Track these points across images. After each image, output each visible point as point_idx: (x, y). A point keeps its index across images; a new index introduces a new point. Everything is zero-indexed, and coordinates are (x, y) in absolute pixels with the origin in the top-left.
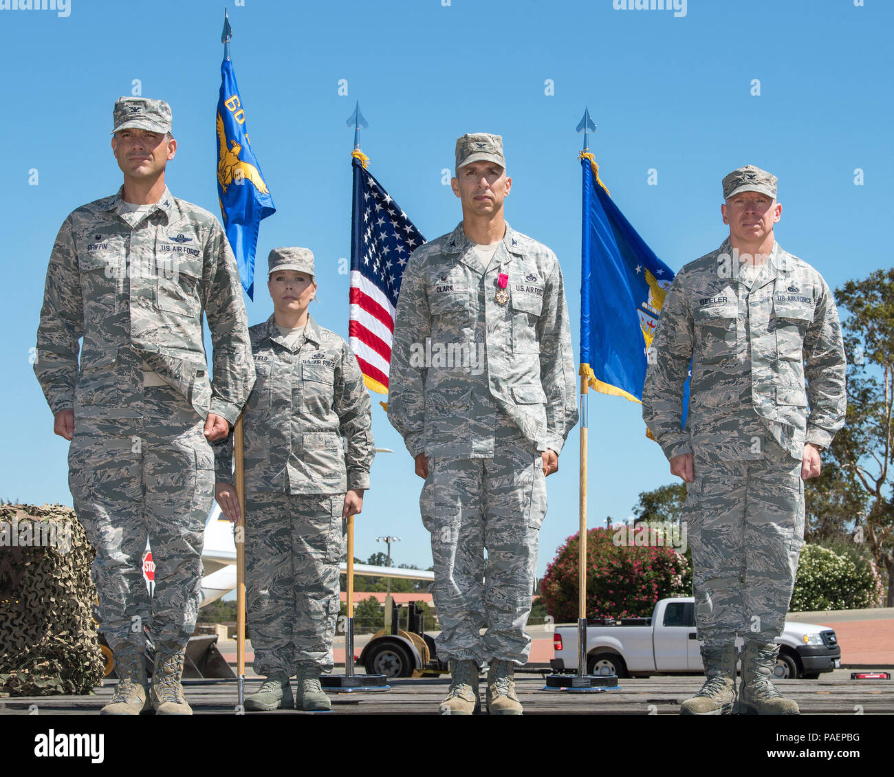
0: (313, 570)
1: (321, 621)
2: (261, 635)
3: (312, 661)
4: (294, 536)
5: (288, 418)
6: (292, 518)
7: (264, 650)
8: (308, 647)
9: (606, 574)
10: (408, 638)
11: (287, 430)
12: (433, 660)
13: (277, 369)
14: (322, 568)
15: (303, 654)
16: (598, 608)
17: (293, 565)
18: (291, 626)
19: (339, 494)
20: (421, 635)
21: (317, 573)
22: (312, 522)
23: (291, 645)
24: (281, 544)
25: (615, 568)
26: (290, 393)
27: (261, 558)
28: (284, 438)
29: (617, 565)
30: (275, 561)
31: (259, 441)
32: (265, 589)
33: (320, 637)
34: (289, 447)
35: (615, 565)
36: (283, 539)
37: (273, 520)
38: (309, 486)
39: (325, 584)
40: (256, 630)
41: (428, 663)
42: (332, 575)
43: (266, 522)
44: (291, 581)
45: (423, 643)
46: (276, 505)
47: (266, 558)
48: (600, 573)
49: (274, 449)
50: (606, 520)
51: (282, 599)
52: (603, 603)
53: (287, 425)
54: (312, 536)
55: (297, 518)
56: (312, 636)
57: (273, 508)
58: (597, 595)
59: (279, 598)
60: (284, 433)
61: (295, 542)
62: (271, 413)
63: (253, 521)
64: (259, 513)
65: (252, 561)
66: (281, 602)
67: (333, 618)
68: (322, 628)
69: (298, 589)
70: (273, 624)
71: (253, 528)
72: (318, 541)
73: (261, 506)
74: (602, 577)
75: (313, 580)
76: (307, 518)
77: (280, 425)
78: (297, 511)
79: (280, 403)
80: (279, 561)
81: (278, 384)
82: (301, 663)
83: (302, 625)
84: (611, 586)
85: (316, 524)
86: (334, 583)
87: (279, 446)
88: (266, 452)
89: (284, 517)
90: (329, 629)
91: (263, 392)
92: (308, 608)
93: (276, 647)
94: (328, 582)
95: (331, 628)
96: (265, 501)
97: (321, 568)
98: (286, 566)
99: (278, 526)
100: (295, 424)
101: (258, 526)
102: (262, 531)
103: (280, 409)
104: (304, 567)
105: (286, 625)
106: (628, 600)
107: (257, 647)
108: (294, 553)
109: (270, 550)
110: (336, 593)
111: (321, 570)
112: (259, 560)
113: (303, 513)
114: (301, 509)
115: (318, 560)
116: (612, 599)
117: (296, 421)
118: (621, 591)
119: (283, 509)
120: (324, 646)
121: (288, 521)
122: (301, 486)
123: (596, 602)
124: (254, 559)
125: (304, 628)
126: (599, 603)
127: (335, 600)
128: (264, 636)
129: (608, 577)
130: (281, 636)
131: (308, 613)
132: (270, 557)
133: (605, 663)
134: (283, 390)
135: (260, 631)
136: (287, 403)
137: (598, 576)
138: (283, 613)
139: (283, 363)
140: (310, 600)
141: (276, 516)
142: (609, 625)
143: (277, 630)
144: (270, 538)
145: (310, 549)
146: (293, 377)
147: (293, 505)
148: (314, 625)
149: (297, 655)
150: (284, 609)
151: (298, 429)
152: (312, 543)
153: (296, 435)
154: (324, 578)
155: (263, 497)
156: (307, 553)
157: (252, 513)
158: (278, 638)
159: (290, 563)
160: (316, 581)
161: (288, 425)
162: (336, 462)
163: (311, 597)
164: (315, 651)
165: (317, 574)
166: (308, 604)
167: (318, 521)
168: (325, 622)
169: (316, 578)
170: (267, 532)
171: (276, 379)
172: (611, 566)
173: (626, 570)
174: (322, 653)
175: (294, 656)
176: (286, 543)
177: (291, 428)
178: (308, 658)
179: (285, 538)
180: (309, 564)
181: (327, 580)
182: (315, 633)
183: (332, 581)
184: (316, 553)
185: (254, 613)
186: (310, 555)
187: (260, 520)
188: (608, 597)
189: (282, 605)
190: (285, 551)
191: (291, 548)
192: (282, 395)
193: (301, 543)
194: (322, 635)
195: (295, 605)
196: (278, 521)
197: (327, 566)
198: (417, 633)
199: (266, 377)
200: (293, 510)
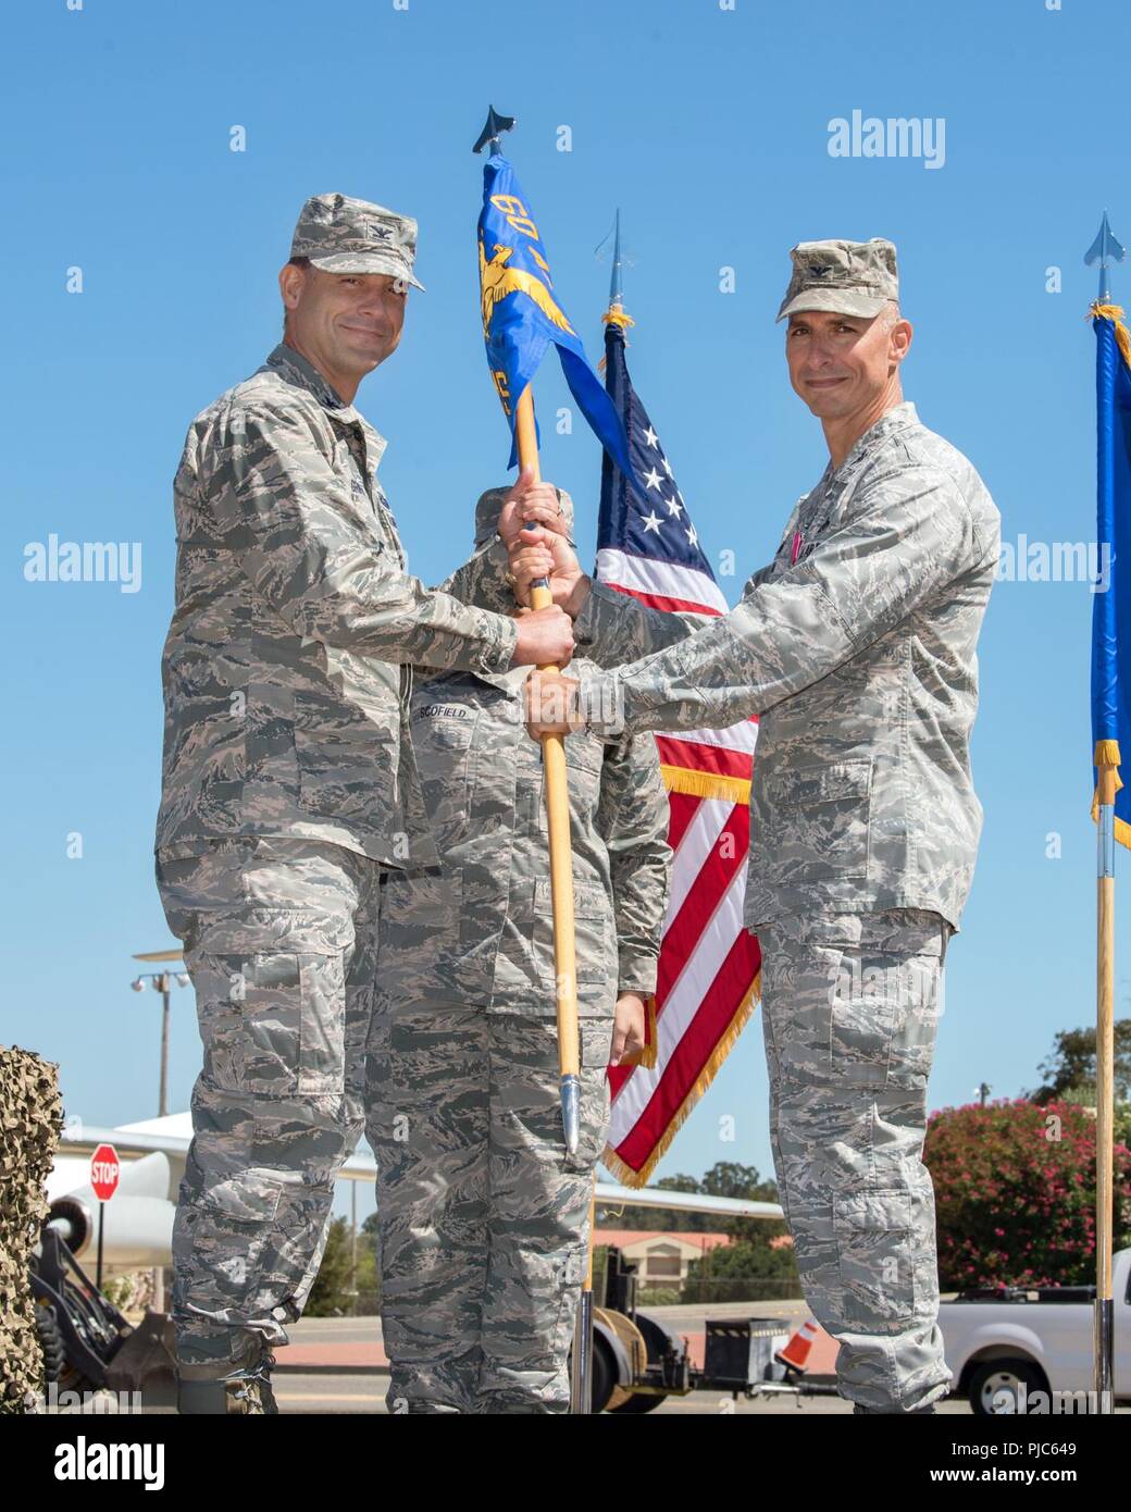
0: (535, 1186)
1: (547, 1300)
2: (410, 1329)
3: (522, 1391)
4: (496, 1109)
5: (508, 841)
6: (494, 1070)
7: (415, 1362)
8: (515, 1359)
9: (992, 1193)
10: (605, 1322)
11: (502, 867)
12: (654, 1367)
13: (486, 737)
14: (558, 1181)
15: (502, 1375)
16: (974, 1264)
17: (488, 1174)
18: (478, 1310)
19: (600, 1019)
20: (630, 1316)
21: (544, 1192)
22: (539, 1078)
23: (477, 1354)
24: (467, 1125)
25: (1007, 1182)
26: (513, 788)
27: (421, 1155)
28: (494, 884)
29: (1012, 1175)
30: (452, 1162)
31: (435, 889)
32: (425, 1225)
33: (544, 1339)
34: (503, 906)
35: (1008, 1176)
36: (471, 1115)
37: (451, 1073)
38: (530, 999)
39: (560, 1218)
40: (398, 1317)
41: (643, 1372)
42: (576, 1198)
43: (435, 1077)
44: (481, 1208)
45: (633, 1333)
46: (461, 1038)
47: (433, 1156)
48: (978, 1189)
49: (469, 908)
50: (977, 1091)
51: (462, 1249)
52: (984, 1255)
53: (504, 857)
54: (536, 1109)
55: (506, 1069)
56: (524, 1336)
57: (452, 1046)
58: (971, 1238)
59: (455, 1246)
60: (496, 874)
61: (497, 1122)
62: (470, 831)
63: (406, 1072)
64: (422, 1056)
65: (398, 1160)
66: (459, 1255)
67: (573, 1296)
68: (550, 1316)
69: (499, 1226)
70: (439, 1305)
71: (405, 1089)
72: (549, 1122)
73: (428, 1041)
74: (981, 1201)
75: (535, 1208)
76: (527, 1069)
77: (489, 857)
78: (506, 1054)
79: (488, 811)
80: (459, 1163)
81: (487, 768)
82: (498, 1396)
83: (505, 1309)
84: (1001, 1221)
85: (547, 1082)
86: (580, 1217)
87: (483, 901)
88: (450, 912)
89: (476, 1067)
90: (565, 1320)
91: (452, 784)
92: (521, 1270)
93: (442, 1356)
94: (568, 1214)
95: (567, 1319)
96: (436, 1028)
97: (553, 1181)
98: (473, 1175)
99: (461, 1086)
100: (520, 856)
101: (416, 1085)
102: (424, 1096)
103: (490, 822)
104: (515, 1179)
105: (467, 1307)
106: (1035, 1248)
107: (396, 1358)
108: (493, 1147)
109: (442, 1139)
110: (583, 1238)
111: (553, 1186)
112: (417, 1160)
113: (521, 1059)
114: (515, 1048)
115: (548, 1163)
116: (1002, 1248)
117: (522, 850)
118: (1020, 1231)
119: (475, 1048)
120: (550, 1358)
121: (485, 1074)
122: (511, 997)
123: (969, 1253)
124: (405, 1158)
125: (511, 1316)
126: (975, 1256)
127: (580, 1253)
128: (418, 1332)
129: (995, 1202)
130: (453, 1332)
131: (523, 1282)
132: (441, 1153)
133: (1005, 1378)
134: (497, 781)
135: (408, 1320)
136: (504, 808)
137: (975, 1197)
138: (461, 1281)
139: (499, 725)
140: (523, 1253)
141: (458, 1063)
142: (1012, 1300)
143: (448, 1318)
144: (444, 1111)
145: (531, 1139)
146: (521, 754)
147: (497, 1039)
148: (531, 1311)
149: (491, 1377)
150: (464, 1271)
151: (525, 867)
152: (534, 1125)
153: (521, 880)
154: (558, 1204)
155: (432, 1020)
156: (524, 1147)
157: (405, 1054)
158: (448, 1338)
159: (482, 1169)
160: (542, 1211)
161: (506, 857)
162: (598, 947)
163: (526, 1247)
164: (529, 1368)
165: (544, 1196)
166: (520, 1261)
167: (551, 1076)
168: (557, 1303)
169: (542, 1204)
170: (436, 1098)
171: (485, 758)
172: (998, 1177)
173: (1030, 1186)
174: (544, 1374)
175: (481, 1380)
176: (478, 1123)
177: (511, 864)
178: (514, 1384)
179: (475, 1114)
180: (529, 1171)
181: (566, 1208)
182: (532, 1329)
183: (576, 1210)
184: (541, 1148)
185: (397, 1278)
186: (531, 1152)
187: (424, 1070)
188: (994, 1243)
189: (460, 1262)
190: (475, 1141)
191: (487, 1135)
192: (496, 792)
193: (512, 1124)
194: (548, 1333)
195: (488, 1263)
196: (462, 1074)
197: (567, 1178)
198: (622, 1310)
199: (462, 752)
200: (497, 1051)
